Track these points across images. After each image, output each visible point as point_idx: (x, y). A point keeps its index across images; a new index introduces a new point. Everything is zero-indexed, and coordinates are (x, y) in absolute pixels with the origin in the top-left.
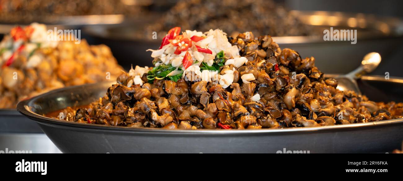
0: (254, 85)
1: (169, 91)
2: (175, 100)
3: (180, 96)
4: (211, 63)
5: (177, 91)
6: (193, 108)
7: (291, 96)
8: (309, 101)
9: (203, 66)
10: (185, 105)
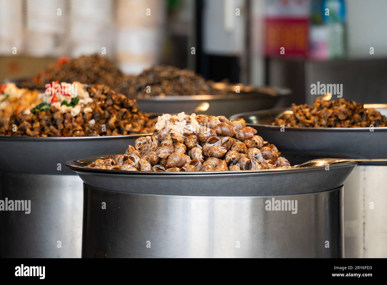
0: (90, 115)
1: (41, 117)
2: (44, 122)
3: (46, 120)
4: (69, 101)
5: (46, 117)
6: (52, 127)
7: (112, 121)
8: (125, 125)
9: (64, 103)
10: (48, 125)
